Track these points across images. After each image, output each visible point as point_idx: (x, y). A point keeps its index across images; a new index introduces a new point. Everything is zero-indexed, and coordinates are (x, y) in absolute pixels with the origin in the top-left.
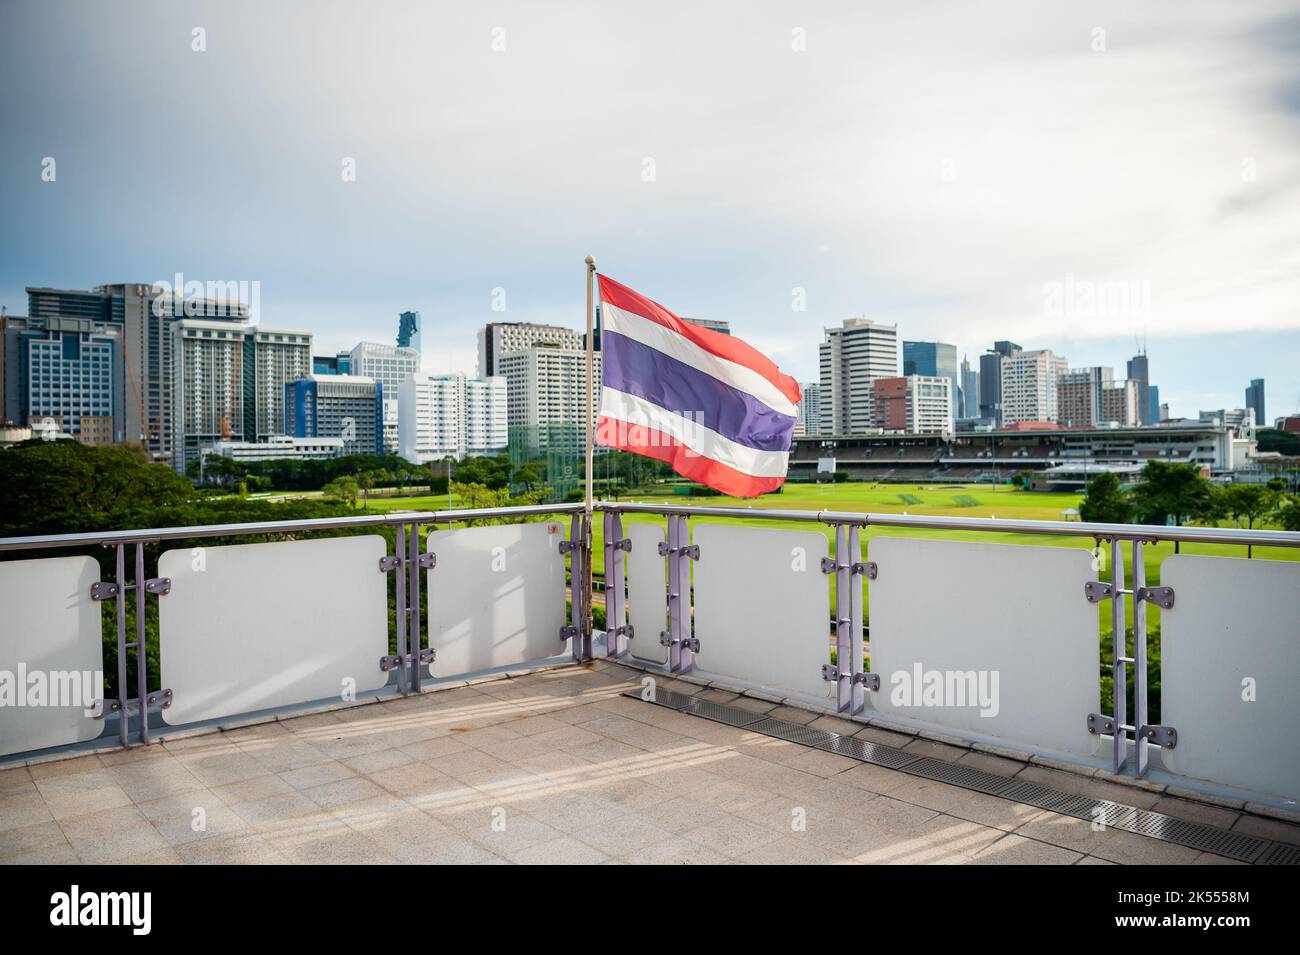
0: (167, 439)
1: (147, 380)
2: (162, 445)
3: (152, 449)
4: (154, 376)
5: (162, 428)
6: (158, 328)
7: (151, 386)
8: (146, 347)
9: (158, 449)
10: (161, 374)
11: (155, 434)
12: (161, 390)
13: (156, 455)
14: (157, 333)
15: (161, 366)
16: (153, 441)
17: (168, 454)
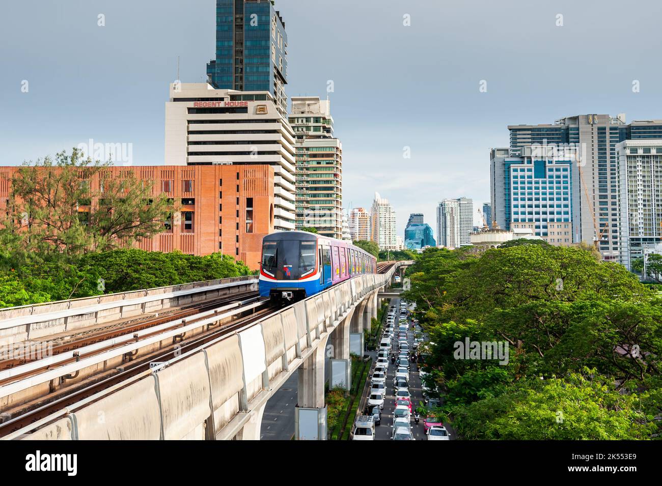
0: (615, 240)
1: (597, 193)
2: (611, 246)
3: (603, 249)
4: (603, 189)
5: (610, 231)
6: (606, 149)
7: (601, 197)
8: (596, 166)
9: (608, 248)
10: (609, 188)
11: (606, 237)
12: (609, 200)
13: (606, 253)
14: (605, 153)
15: (609, 180)
16: (602, 242)
17: (616, 253)
